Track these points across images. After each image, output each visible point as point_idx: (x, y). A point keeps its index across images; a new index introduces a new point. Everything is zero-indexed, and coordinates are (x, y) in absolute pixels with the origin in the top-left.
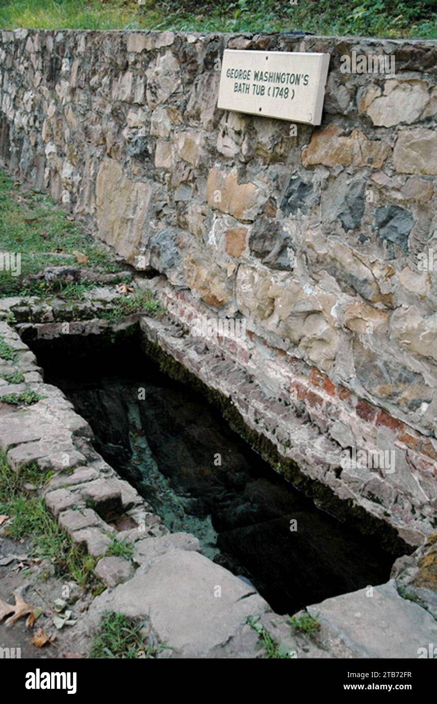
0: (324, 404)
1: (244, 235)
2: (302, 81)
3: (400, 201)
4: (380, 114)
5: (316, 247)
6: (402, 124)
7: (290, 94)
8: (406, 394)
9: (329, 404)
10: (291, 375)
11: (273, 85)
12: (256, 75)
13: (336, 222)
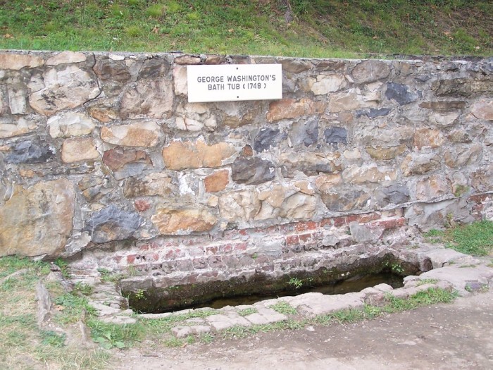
0: (312, 236)
1: (227, 175)
2: (271, 79)
3: (338, 124)
4: (317, 90)
5: (291, 160)
6: (331, 92)
7: (263, 86)
8: (359, 202)
9: (314, 234)
10: (283, 236)
11: (246, 83)
12: (229, 79)
13: (301, 144)
